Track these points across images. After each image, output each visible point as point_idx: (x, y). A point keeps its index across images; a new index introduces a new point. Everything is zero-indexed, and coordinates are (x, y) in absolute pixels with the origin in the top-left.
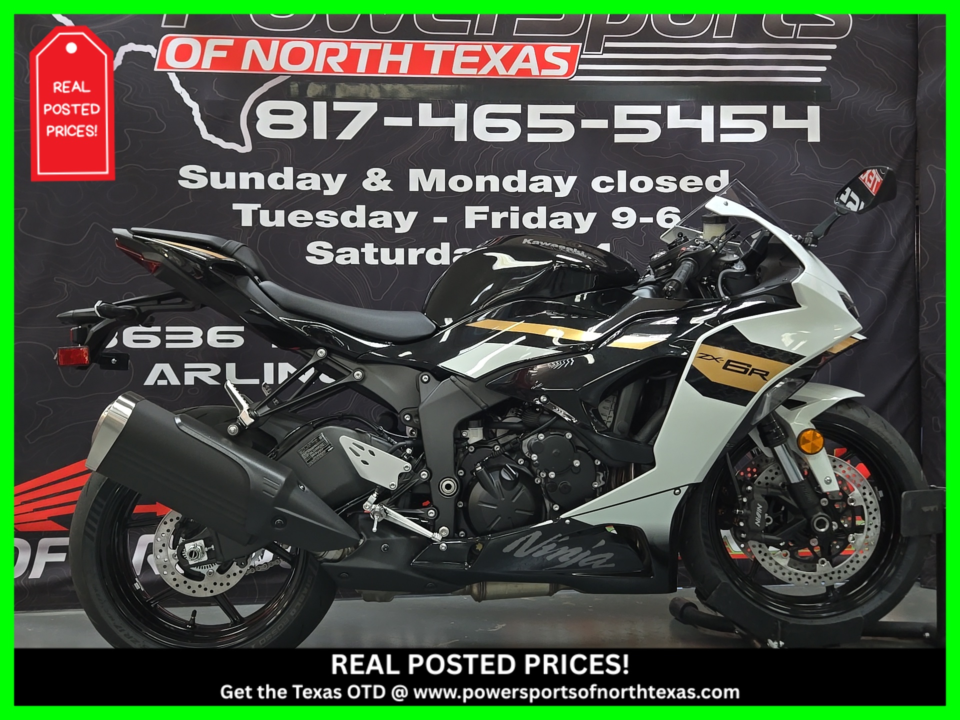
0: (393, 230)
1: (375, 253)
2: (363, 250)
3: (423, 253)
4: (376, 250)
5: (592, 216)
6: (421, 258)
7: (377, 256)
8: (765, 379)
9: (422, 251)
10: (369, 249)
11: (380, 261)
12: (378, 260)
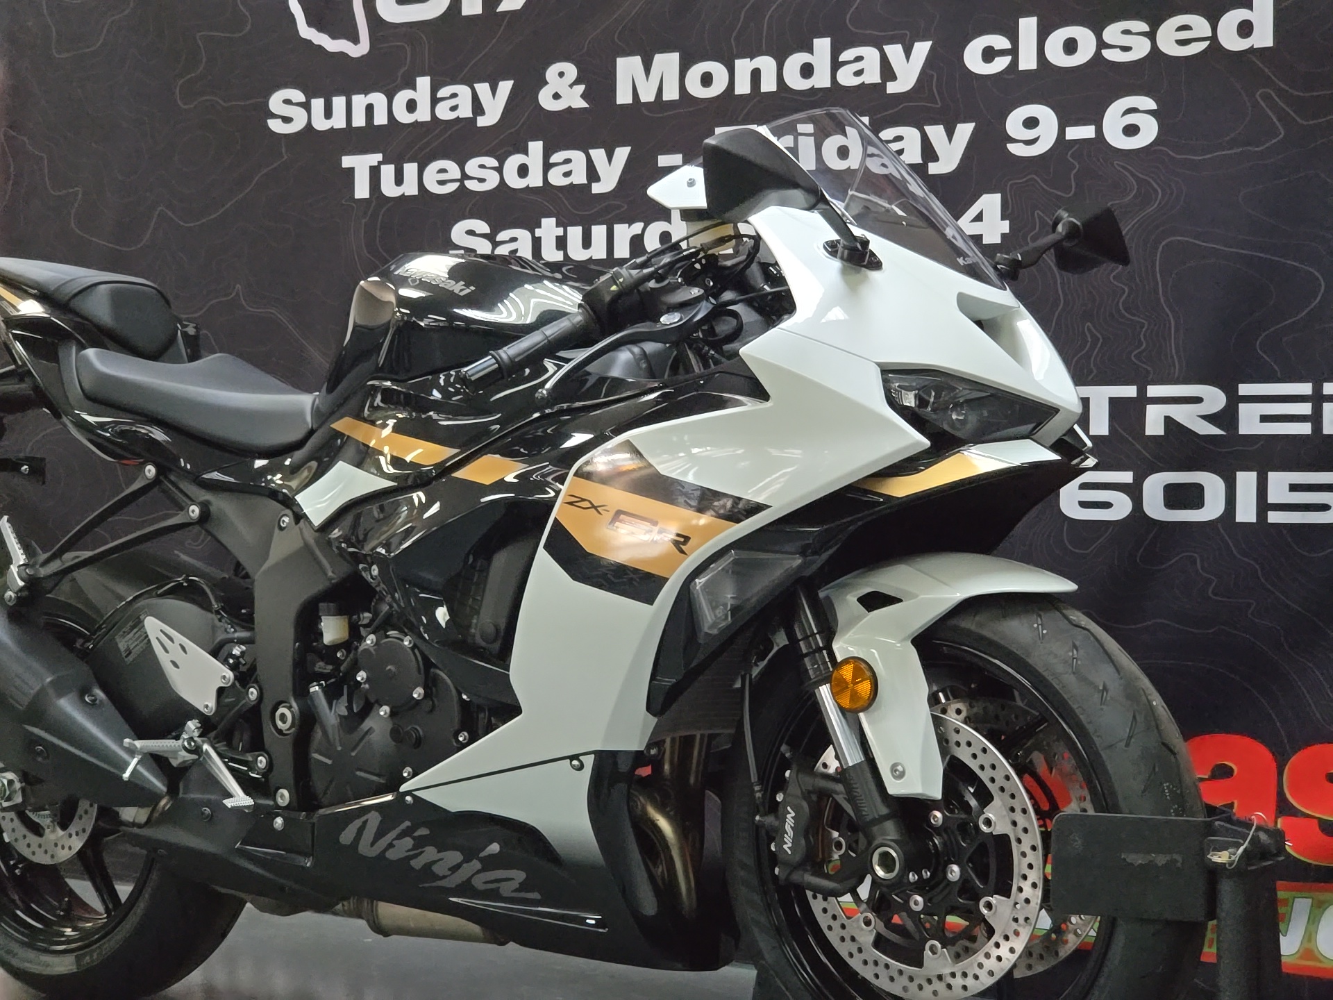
0: (587, 187)
1: (558, 238)
2: (538, 232)
3: (640, 232)
4: (560, 231)
5: (965, 131)
6: (637, 243)
7: (561, 243)
8: (682, 552)
9: (637, 228)
10: (549, 228)
11: (566, 255)
12: (562, 252)
